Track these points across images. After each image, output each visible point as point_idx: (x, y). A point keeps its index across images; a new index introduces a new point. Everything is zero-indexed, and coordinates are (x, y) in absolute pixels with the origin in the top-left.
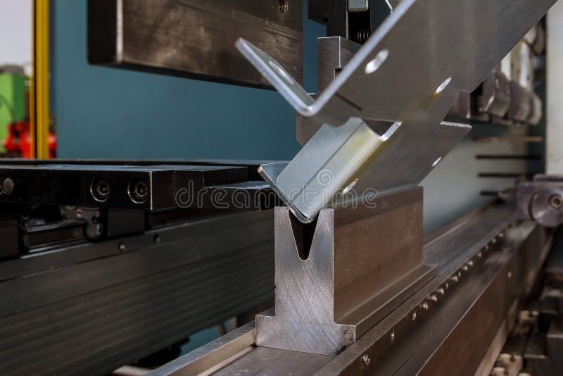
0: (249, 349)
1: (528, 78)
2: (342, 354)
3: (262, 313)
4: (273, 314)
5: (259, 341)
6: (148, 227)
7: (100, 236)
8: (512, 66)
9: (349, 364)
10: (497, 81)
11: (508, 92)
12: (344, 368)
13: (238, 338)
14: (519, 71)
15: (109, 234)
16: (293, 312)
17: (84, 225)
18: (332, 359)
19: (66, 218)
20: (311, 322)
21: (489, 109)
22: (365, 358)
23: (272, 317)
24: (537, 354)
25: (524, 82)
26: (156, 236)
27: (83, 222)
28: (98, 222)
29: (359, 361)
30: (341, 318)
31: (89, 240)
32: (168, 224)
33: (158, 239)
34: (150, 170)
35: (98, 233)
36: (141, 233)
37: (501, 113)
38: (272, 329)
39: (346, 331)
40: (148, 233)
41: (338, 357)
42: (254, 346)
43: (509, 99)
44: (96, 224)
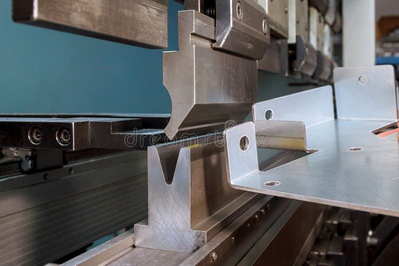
0: (130, 249)
1: (329, 50)
2: (197, 252)
3: (140, 223)
4: (147, 224)
5: (137, 243)
6: (65, 163)
7: (31, 169)
8: (318, 40)
9: (202, 259)
10: (307, 50)
11: (316, 58)
12: (198, 262)
13: (122, 241)
14: (323, 44)
15: (38, 168)
16: (162, 222)
17: (20, 162)
18: (189, 256)
19: (6, 157)
20: (174, 229)
21: (302, 69)
22: (214, 255)
23: (146, 226)
24: (337, 251)
25: (327, 51)
26: (71, 169)
27: (19, 159)
28: (30, 159)
29: (208, 257)
30: (196, 226)
31: (23, 172)
32: (79, 161)
33: (72, 172)
34: (73, 121)
35: (30, 167)
36: (60, 167)
37: (310, 73)
38: (146, 234)
39: (200, 235)
40: (65, 166)
41: (194, 254)
42: (134, 246)
43: (315, 64)
44: (28, 160)
